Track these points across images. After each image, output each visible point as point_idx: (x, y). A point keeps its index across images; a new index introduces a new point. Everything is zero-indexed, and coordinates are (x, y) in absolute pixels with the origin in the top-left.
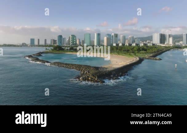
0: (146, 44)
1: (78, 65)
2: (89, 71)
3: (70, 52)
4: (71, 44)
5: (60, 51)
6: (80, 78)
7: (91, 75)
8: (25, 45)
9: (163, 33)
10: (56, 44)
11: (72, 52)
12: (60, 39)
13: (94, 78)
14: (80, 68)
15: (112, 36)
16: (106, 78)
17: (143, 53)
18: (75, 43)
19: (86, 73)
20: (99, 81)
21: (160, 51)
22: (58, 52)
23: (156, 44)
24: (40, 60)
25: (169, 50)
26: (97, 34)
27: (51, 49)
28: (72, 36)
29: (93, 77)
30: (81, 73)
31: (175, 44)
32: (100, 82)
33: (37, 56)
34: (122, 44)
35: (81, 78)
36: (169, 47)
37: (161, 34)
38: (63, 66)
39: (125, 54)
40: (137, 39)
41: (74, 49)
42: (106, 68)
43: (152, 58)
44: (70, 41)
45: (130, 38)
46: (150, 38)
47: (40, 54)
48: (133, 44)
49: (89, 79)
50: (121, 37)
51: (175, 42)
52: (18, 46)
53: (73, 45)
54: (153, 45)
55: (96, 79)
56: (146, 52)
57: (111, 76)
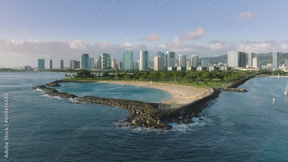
0: (219, 68)
1: (123, 100)
2: (143, 110)
3: (103, 80)
4: (103, 67)
5: (88, 78)
6: (131, 122)
7: (150, 117)
8: (29, 69)
9: (243, 52)
10: (79, 68)
11: (107, 79)
12: (86, 60)
13: (155, 121)
14: (127, 105)
15: (166, 56)
16: (173, 120)
17: (217, 81)
18: (108, 65)
19: (140, 113)
20: (163, 125)
21: (242, 78)
22: (85, 80)
23: (233, 68)
24: (61, 93)
25: (253, 77)
26: (143, 52)
27: (74, 75)
28: (104, 54)
29: (152, 120)
30: (131, 114)
31: (261, 68)
32: (165, 127)
33: (54, 86)
34: (182, 68)
35: (134, 122)
36: (253, 72)
37: (240, 52)
38: (100, 103)
39: (190, 84)
40: (204, 60)
41: (110, 75)
42: (169, 105)
43: (233, 89)
44: (101, 64)
45: (193, 59)
46: (224, 59)
47: (57, 83)
48: (198, 68)
49: (148, 122)
50: (179, 57)
51: (261, 65)
52: (19, 71)
53: (106, 69)
54: (229, 68)
55: (158, 123)
56: (221, 80)
57: (180, 118)
